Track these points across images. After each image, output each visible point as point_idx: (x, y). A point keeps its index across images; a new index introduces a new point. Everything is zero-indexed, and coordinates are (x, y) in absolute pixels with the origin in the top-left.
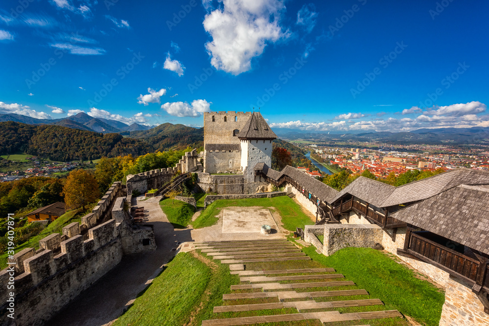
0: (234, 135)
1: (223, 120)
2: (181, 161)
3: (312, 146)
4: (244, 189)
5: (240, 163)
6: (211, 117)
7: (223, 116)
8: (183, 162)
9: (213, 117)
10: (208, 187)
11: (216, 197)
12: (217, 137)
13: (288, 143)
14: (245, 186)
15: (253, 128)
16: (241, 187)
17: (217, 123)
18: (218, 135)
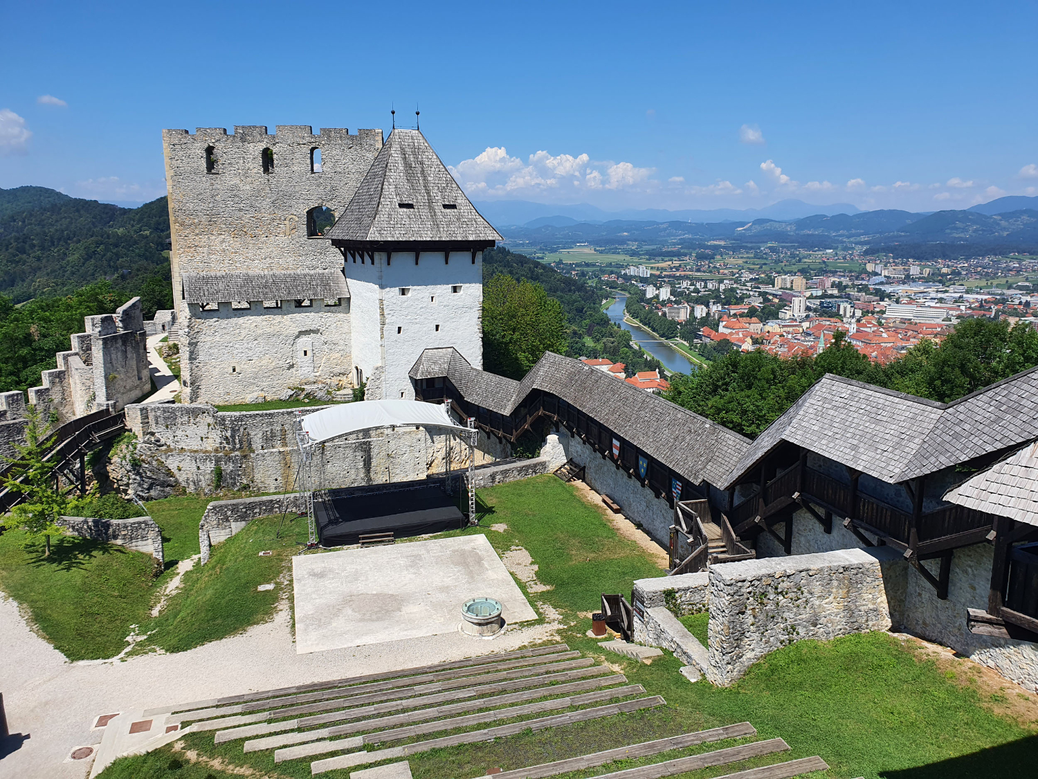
0: (312, 233)
1: (256, 166)
2: (65, 358)
3: (632, 271)
4: (374, 462)
5: (347, 355)
6: (198, 150)
7: (256, 149)
8: (76, 362)
9: (210, 150)
10: (209, 467)
11: (251, 507)
12: (233, 243)
13: (537, 264)
14: (374, 452)
15: (396, 201)
16: (359, 454)
17: (229, 178)
18: (240, 231)
